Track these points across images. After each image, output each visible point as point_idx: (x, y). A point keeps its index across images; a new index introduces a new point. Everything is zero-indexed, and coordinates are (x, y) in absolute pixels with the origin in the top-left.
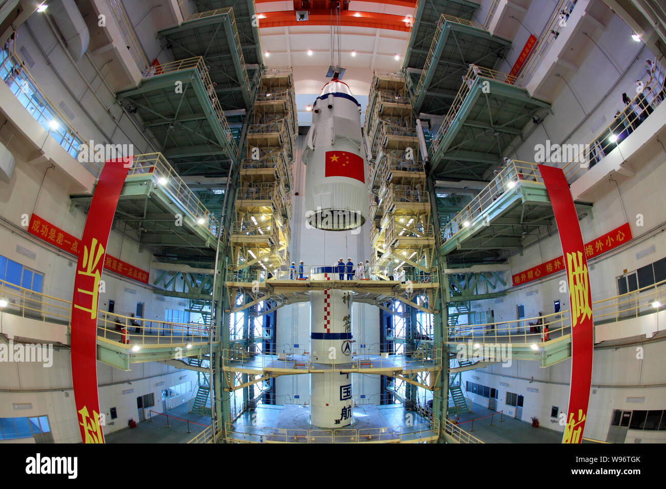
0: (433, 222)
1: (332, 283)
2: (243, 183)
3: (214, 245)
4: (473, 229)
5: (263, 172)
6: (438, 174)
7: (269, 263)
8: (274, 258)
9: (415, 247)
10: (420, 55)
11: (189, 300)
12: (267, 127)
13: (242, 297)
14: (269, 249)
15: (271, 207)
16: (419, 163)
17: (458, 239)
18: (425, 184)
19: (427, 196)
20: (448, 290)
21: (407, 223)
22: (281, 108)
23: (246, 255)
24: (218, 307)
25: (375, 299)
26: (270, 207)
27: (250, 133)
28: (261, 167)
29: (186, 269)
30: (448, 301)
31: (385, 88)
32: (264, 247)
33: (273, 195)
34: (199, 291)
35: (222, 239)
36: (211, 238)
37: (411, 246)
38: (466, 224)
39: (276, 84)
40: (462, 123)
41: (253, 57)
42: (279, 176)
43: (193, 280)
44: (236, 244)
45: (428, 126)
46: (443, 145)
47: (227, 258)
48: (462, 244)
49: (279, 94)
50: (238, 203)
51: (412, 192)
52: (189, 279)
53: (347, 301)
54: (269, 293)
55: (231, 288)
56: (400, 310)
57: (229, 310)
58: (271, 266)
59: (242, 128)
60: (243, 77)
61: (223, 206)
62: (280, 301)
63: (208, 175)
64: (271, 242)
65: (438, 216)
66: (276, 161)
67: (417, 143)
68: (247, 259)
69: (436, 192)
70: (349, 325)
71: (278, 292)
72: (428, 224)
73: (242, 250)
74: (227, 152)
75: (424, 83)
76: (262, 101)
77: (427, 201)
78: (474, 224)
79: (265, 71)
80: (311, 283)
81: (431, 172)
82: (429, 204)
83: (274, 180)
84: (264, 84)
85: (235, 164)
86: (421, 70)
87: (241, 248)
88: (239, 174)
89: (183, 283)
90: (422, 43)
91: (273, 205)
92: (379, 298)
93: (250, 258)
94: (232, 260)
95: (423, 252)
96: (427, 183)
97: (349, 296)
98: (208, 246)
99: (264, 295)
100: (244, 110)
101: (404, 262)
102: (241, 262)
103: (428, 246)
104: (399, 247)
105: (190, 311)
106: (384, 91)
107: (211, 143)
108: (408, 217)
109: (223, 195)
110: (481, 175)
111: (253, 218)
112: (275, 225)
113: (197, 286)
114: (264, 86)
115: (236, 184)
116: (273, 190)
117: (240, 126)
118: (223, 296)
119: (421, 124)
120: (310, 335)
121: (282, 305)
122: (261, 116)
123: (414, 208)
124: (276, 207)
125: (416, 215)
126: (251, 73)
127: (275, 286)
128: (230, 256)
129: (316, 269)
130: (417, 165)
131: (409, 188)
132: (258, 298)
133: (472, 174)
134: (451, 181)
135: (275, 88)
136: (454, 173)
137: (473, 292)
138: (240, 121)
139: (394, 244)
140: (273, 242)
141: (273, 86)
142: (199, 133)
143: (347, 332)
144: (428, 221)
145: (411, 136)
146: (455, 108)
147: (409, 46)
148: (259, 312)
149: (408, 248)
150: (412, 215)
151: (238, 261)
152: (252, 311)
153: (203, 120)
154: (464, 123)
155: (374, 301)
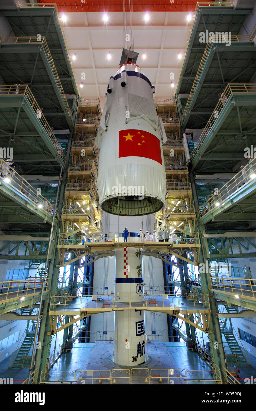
0: (194, 203)
2: (70, 180)
3: (50, 221)
4: (223, 208)
5: (84, 173)
6: (197, 171)
7: (89, 230)
8: (92, 227)
9: (182, 220)
10: (189, 81)
11: (29, 260)
12: (85, 143)
13: (70, 254)
14: (88, 223)
15: (89, 196)
16: (184, 164)
17: (212, 214)
18: (188, 178)
19: (189, 186)
20: (207, 249)
21: (176, 204)
22: (93, 130)
23: (73, 226)
24: (51, 264)
25: (158, 253)
26: (88, 195)
27: (74, 146)
28: (82, 170)
29: (29, 238)
30: (209, 257)
31: (162, 112)
32: (85, 221)
33: (90, 188)
34: (38, 254)
35: (56, 217)
36: (48, 217)
37: (179, 219)
38: (217, 204)
39: (89, 111)
40: (216, 133)
41: (70, 89)
42: (94, 176)
43: (34, 245)
44: (66, 220)
45: (191, 138)
46: (201, 151)
47: (60, 229)
48: (216, 217)
49: (91, 119)
50: (67, 193)
51: (179, 184)
52: (30, 245)
53: (138, 255)
54: (87, 252)
55: (62, 249)
56: (176, 261)
57: (59, 265)
58: (90, 232)
59: (68, 143)
60: (65, 106)
61: (57, 194)
62: (96, 256)
63: (45, 175)
64: (89, 218)
65: (198, 198)
66: (92, 165)
67: (183, 150)
68: (74, 228)
69: (196, 183)
70: (140, 272)
71: (93, 251)
72: (191, 204)
73: (70, 224)
74: (57, 160)
75: (189, 105)
76: (80, 125)
77: (189, 189)
78: (223, 204)
79: (80, 101)
80: (115, 244)
81: (192, 170)
82: (191, 191)
83: (91, 178)
84: (81, 112)
85: (64, 167)
86: (188, 94)
87: (69, 222)
88: (67, 174)
89: (25, 248)
90: (192, 69)
91: (90, 194)
92: (160, 253)
93: (76, 228)
94: (63, 230)
95: (188, 223)
96: (190, 177)
97: (140, 251)
98: (46, 222)
99: (84, 253)
100: (68, 130)
101: (175, 229)
102: (69, 232)
103: (191, 218)
104: (171, 219)
105: (30, 268)
106: (161, 114)
107: (46, 153)
108: (177, 200)
109: (56, 188)
110: (231, 168)
111: (77, 203)
112: (92, 207)
113: (36, 250)
114: (81, 113)
115: (66, 181)
116: (90, 185)
117: (66, 141)
118: (55, 255)
119: (186, 136)
120: (115, 280)
121: (97, 259)
122: (80, 135)
123: (180, 194)
124: (92, 196)
125: (182, 198)
126: (71, 101)
127: (92, 246)
128: (61, 227)
129: (119, 234)
130: (182, 166)
131: (177, 181)
132: (80, 255)
133: (223, 169)
134: (206, 174)
135: (89, 115)
136: (209, 169)
137: (228, 251)
138: (67, 138)
139: (168, 217)
140: (91, 217)
141: (87, 113)
142: (36, 146)
143: (139, 277)
144: (191, 203)
145: (178, 146)
146: (211, 123)
147: (182, 74)
148: (82, 264)
149: (177, 220)
150: (179, 198)
151: (67, 230)
152: (77, 264)
153: (38, 136)
154: (217, 133)
155: (157, 255)
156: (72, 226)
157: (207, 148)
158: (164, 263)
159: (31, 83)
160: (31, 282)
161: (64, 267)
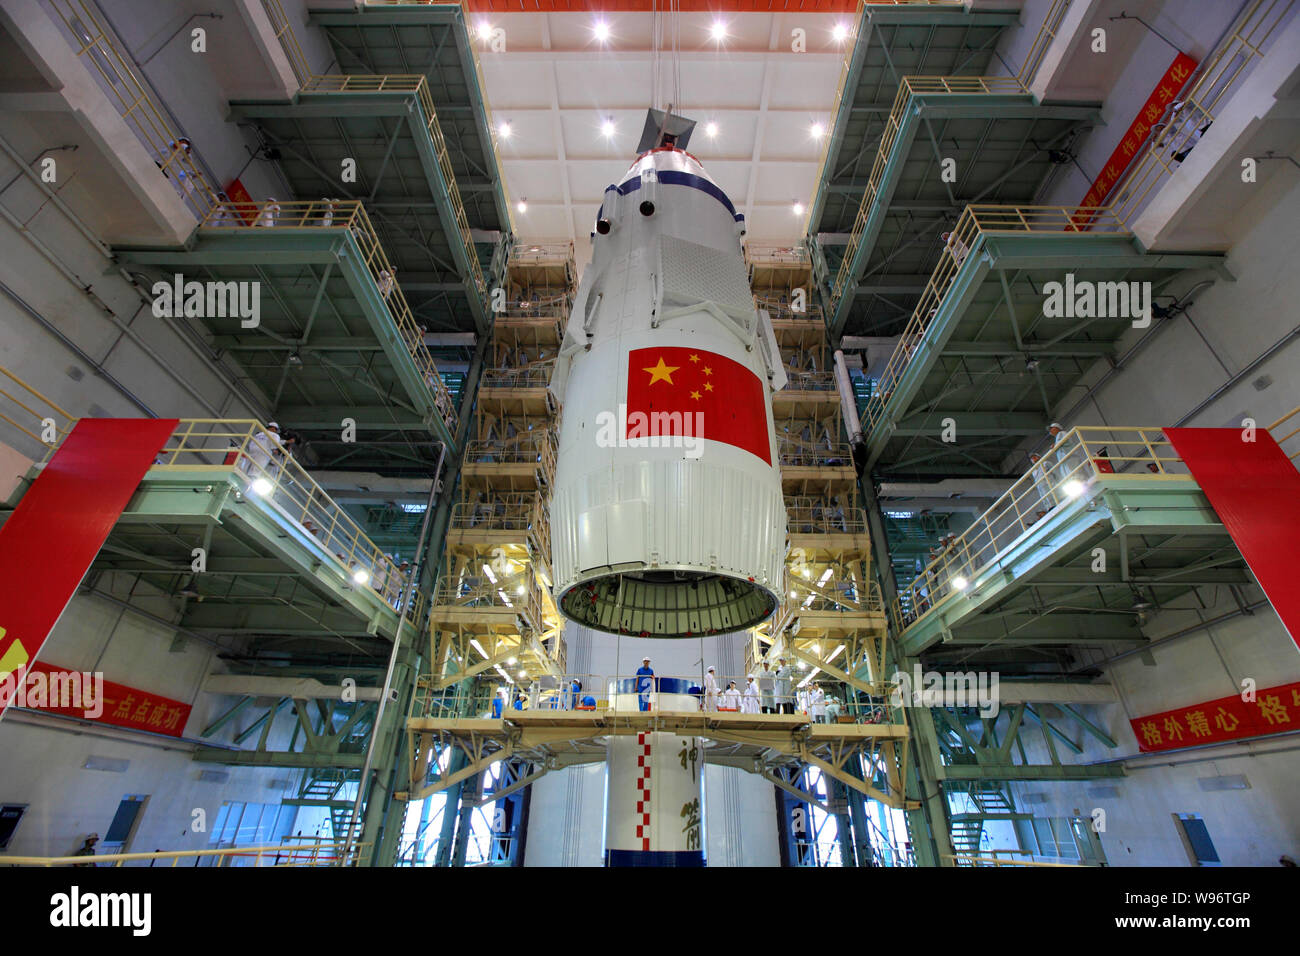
0: (880, 576)
1: (653, 718)
2: (468, 492)
3: (388, 630)
4: (978, 595)
5: (513, 470)
6: (885, 470)
7: (518, 667)
8: (528, 656)
9: (841, 635)
10: (848, 197)
11: (303, 770)
12: (523, 375)
13: (448, 752)
14: (518, 638)
15: (527, 547)
16: (842, 447)
17: (943, 617)
18: (855, 492)
19: (861, 519)
20: (934, 747)
21: (819, 580)
22: (550, 336)
23: (465, 650)
24: (377, 786)
25: (758, 756)
26: (524, 546)
27: (485, 385)
28: (508, 460)
29: (309, 688)
30: (941, 775)
31: (767, 287)
32: (506, 632)
33: (531, 520)
34: (335, 746)
35: (410, 616)
36: (382, 614)
37: (830, 632)
38: (959, 583)
39: (539, 280)
40: (939, 350)
41: (487, 214)
42: (546, 481)
43: (324, 715)
44: (444, 626)
45: (861, 364)
46: (894, 407)
47: (420, 659)
48: (955, 629)
49: (547, 303)
50: (453, 536)
51: (826, 511)
52: (313, 712)
53: (689, 763)
54: (510, 744)
55: (420, 733)
56: (822, 789)
57: (406, 794)
58: (522, 674)
59: (468, 373)
60: (469, 263)
61: (419, 539)
62: (540, 760)
63: (386, 472)
64: (524, 623)
65: (891, 562)
66: (541, 447)
67: (837, 404)
68: (467, 657)
69: (883, 509)
70: (695, 827)
71: (531, 741)
72: (868, 581)
73: (456, 641)
74: (431, 425)
75: (851, 267)
76: (509, 319)
77: (861, 530)
78: (979, 583)
79: (516, 250)
80: (607, 718)
81: (869, 465)
82: (867, 535)
83: (536, 488)
84: (516, 280)
85: (450, 449)
86: (846, 235)
87: (454, 635)
88: (459, 471)
89: (295, 723)
90: (854, 165)
91: (530, 540)
92: (767, 756)
93: (475, 658)
94: (430, 663)
95: (859, 646)
96: (861, 488)
97: (695, 749)
98: (374, 632)
99: (499, 748)
100: (472, 335)
101: (816, 670)
102: (451, 669)
103: (872, 632)
104: (802, 634)
105: (301, 802)
106: (766, 292)
107: (395, 405)
108: (821, 566)
109: (420, 516)
110: (997, 463)
111: (486, 568)
112: (535, 584)
113: (331, 732)
114: (515, 284)
115: (453, 495)
116: (532, 510)
117: (464, 368)
118: (397, 754)
119: (845, 360)
120: (603, 855)
121: (543, 773)
122: (509, 349)
123: (831, 545)
124: (537, 547)
125: (838, 562)
126: (486, 251)
127: (526, 726)
128: (426, 654)
129: (622, 683)
130: (836, 452)
131: (819, 502)
132: (482, 757)
133: (971, 464)
134: (916, 482)
135: (538, 290)
136: (925, 463)
137: (1009, 756)
138: (465, 358)
139: (790, 627)
140: (528, 621)
141: (533, 285)
142: (366, 379)
143: (691, 849)
144: (868, 572)
145: (822, 389)
146: (922, 318)
147: (824, 179)
148: (487, 791)
149: (824, 637)
150: (829, 560)
151: (445, 665)
152: (468, 791)
153: (375, 352)
154: (944, 350)
155: (756, 763)
156: (461, 649)
157: (912, 398)
158: (779, 792)
159: (372, 198)
160: (300, 854)
161: (422, 801)
